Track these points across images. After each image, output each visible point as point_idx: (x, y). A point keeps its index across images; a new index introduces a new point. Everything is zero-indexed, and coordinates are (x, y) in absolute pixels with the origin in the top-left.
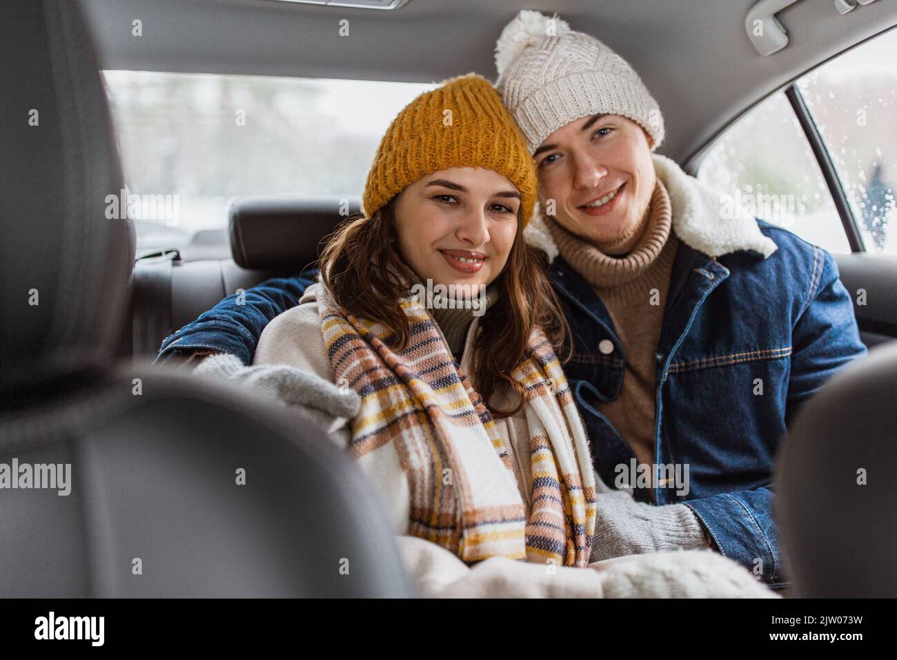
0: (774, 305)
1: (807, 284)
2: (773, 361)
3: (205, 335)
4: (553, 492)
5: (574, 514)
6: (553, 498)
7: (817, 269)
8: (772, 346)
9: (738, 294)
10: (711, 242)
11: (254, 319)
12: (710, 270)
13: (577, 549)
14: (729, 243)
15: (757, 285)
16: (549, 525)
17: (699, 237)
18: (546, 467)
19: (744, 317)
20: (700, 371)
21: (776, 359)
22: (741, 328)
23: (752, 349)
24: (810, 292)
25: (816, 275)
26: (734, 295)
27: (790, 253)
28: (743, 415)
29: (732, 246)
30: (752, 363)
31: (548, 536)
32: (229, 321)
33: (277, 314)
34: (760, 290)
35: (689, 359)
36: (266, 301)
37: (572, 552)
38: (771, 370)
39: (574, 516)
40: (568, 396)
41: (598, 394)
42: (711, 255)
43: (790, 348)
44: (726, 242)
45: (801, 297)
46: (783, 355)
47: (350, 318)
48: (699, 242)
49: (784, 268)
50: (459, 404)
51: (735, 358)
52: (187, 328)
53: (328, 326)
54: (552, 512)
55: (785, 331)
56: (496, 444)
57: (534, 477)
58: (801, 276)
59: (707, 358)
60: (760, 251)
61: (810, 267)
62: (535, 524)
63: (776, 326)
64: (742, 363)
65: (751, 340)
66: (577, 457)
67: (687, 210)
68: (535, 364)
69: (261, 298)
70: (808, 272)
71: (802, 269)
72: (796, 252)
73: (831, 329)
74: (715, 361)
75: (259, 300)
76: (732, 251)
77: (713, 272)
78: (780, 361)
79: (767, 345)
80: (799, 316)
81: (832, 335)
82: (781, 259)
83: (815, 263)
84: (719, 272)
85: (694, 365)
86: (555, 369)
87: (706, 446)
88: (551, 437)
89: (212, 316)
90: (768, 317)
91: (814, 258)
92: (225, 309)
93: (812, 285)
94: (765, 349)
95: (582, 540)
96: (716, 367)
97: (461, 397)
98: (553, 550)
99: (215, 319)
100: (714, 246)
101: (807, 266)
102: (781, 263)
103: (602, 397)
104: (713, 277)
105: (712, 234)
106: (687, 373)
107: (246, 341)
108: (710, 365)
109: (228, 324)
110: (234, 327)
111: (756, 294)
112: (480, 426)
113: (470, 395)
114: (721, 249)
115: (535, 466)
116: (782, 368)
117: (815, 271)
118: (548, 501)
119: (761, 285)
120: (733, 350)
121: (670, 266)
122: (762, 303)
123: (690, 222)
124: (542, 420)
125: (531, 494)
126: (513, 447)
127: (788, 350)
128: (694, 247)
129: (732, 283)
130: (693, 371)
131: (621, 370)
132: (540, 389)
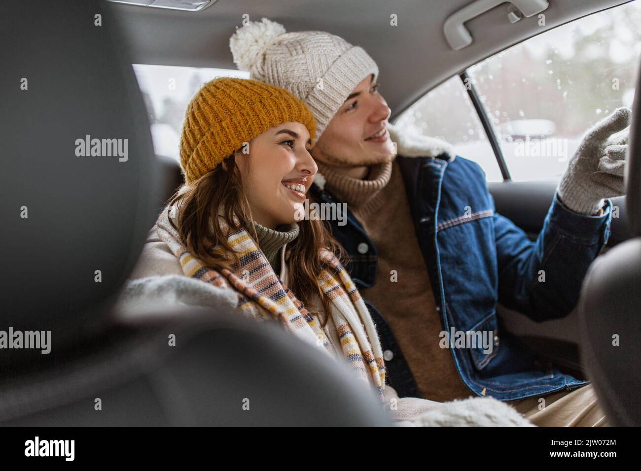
4: (360, 364)
6: (363, 369)
12: (436, 163)
18: (352, 347)
40: (357, 294)
48: (418, 152)
50: (290, 312)
57: (347, 355)
66: (368, 337)
68: (331, 272)
76: (441, 153)
84: (442, 163)
86: (345, 276)
88: (351, 325)
97: (289, 306)
103: (366, 285)
104: (440, 166)
112: (307, 325)
113: (295, 303)
115: (346, 347)
116: (488, 224)
124: (342, 312)
131: (375, 263)
132: (338, 290)
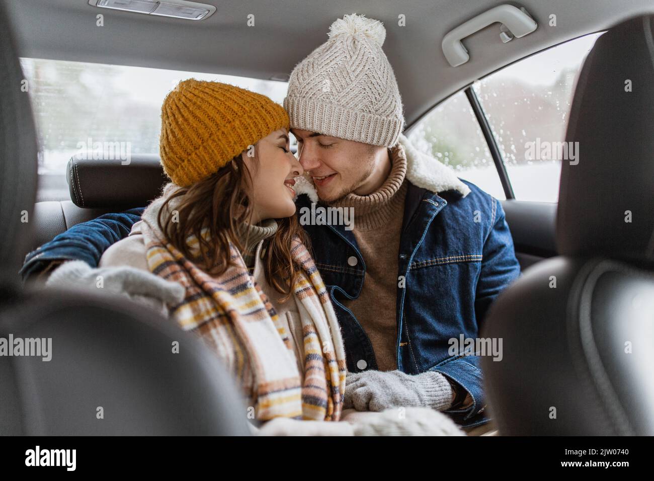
0: (472, 227)
1: (490, 215)
2: (472, 263)
3: (62, 250)
4: (318, 364)
5: (332, 379)
6: (320, 369)
7: (494, 206)
8: (471, 253)
9: (449, 219)
10: (434, 183)
11: (99, 241)
12: (435, 201)
13: (335, 403)
14: (446, 184)
15: (460, 213)
16: (317, 387)
17: (425, 180)
18: (314, 347)
19: (454, 234)
20: (427, 267)
21: (474, 262)
22: (453, 240)
23: (460, 255)
24: (492, 220)
25: (494, 210)
26: (447, 219)
27: (477, 196)
28: (454, 299)
29: (448, 186)
30: (459, 264)
31: (317, 395)
32: (80, 240)
33: (116, 241)
34: (462, 217)
35: (418, 260)
36: (106, 228)
37: (331, 406)
38: (470, 269)
39: (332, 381)
40: (326, 296)
41: (346, 294)
42: (434, 191)
43: (482, 256)
44: (444, 183)
45: (487, 222)
46: (478, 260)
47: (169, 246)
48: (425, 183)
49: (475, 205)
50: (253, 303)
51: (449, 260)
52: (47, 245)
53: (152, 254)
54: (318, 377)
55: (479, 244)
56: (281, 331)
57: (306, 354)
58: (486, 210)
59: (431, 260)
60: (461, 192)
61: (490, 205)
62: (308, 386)
63: (474, 240)
64: (454, 263)
65: (459, 248)
66: (332, 339)
67: (415, 163)
68: (303, 274)
69: (103, 226)
70: (490, 208)
71: (486, 206)
72: (480, 196)
73: (505, 248)
74: (437, 261)
75: (102, 227)
76: (447, 190)
77: (437, 202)
78: (476, 263)
79: (468, 252)
80: (487, 236)
81: (506, 251)
82: (472, 199)
83: (493, 203)
84: (441, 202)
85: (422, 264)
86: (317, 278)
87: (430, 319)
88: (316, 326)
89: (66, 237)
90: (469, 235)
91: (491, 200)
92: (76, 232)
93: (492, 216)
94: (468, 255)
95: (338, 397)
96: (437, 265)
97: (254, 299)
98: (320, 405)
99: (69, 238)
100: (436, 185)
101: (488, 204)
102: (473, 201)
103: (348, 296)
104: (438, 205)
105: (434, 178)
106: (418, 269)
107: (94, 255)
108: (433, 264)
109: (80, 242)
110: (85, 244)
111: (461, 219)
112: (269, 319)
113: (261, 296)
114: (441, 187)
115: (307, 346)
116: (477, 268)
117: (493, 208)
118: (317, 370)
119: (463, 214)
120: (448, 254)
121: (403, 201)
122: (465, 225)
123: (418, 171)
124: (310, 313)
125: (305, 364)
126: (291, 332)
127: (480, 257)
128: (421, 186)
129: (445, 212)
130: (423, 268)
131: (362, 277)
132: (308, 292)
